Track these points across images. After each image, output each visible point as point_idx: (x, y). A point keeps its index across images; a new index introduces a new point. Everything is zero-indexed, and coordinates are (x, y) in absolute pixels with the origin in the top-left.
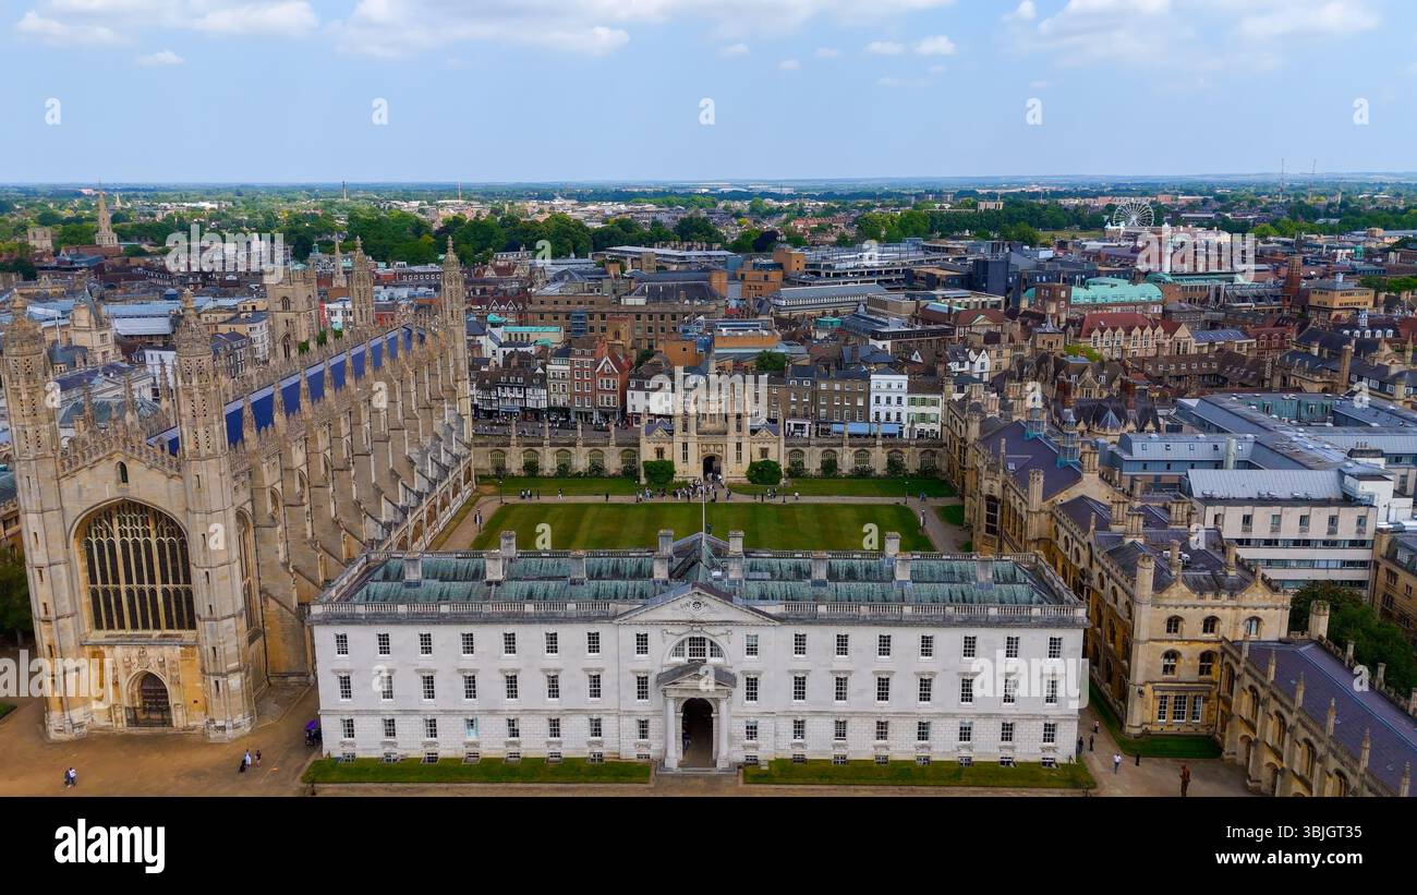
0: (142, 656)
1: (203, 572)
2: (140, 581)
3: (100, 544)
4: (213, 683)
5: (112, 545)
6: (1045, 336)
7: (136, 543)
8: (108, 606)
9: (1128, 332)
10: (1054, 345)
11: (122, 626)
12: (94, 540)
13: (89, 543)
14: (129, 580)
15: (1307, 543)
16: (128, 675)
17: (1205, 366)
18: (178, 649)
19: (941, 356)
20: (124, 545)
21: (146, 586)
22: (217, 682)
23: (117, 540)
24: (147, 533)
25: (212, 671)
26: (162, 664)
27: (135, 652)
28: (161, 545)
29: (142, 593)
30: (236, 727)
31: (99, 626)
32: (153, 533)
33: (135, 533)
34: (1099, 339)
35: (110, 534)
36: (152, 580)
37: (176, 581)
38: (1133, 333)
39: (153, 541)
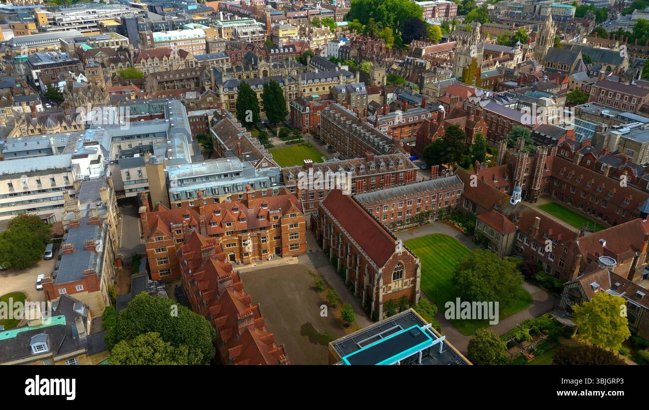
6: (89, 69)
9: (161, 59)
10: (95, 73)
15: (44, 191)
17: (194, 74)
19: (54, 79)
34: (145, 64)
38: (164, 59)
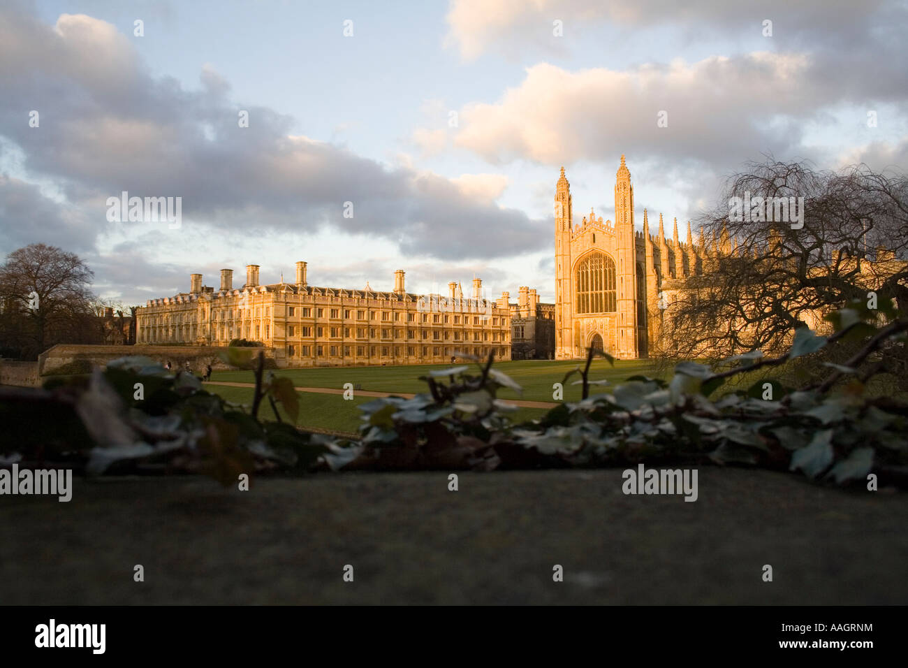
0: (595, 322)
1: (620, 277)
2: (597, 290)
3: (583, 272)
4: (620, 331)
5: (587, 272)
7: (596, 271)
8: (583, 302)
11: (588, 312)
12: (581, 272)
13: (579, 273)
14: (592, 289)
18: (608, 319)
20: (592, 272)
21: (599, 291)
22: (622, 331)
23: (589, 271)
24: (601, 266)
25: (622, 325)
26: (602, 327)
27: (592, 321)
28: (605, 271)
29: (596, 294)
30: (629, 354)
31: (578, 311)
32: (603, 266)
33: (596, 267)
35: (587, 268)
36: (601, 289)
37: (610, 289)
39: (603, 270)
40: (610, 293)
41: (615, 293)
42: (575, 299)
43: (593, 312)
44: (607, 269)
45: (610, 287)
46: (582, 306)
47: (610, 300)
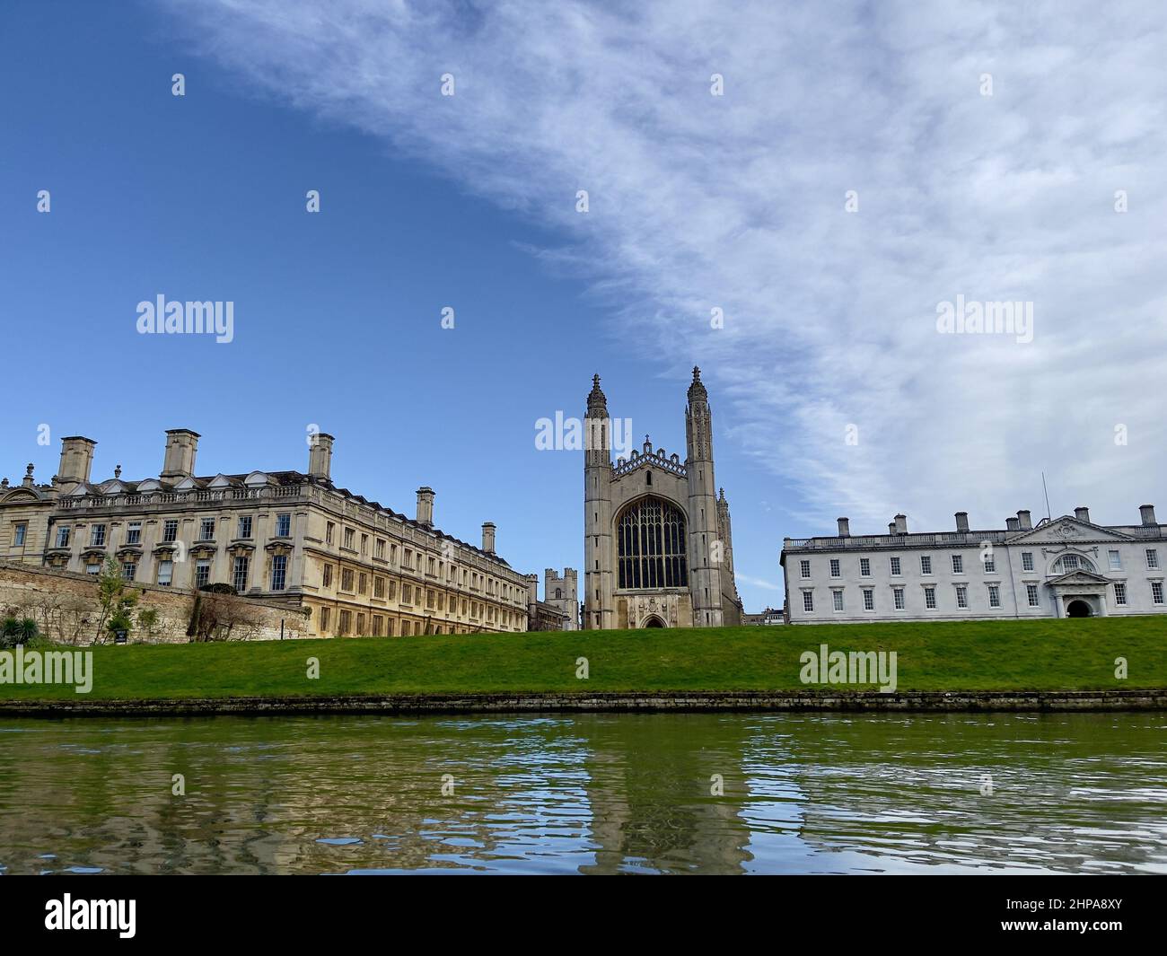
0: (652, 602)
2: (652, 553)
3: (628, 528)
4: (705, 615)
5: (636, 528)
7: (651, 528)
8: (630, 571)
11: (638, 586)
12: (625, 526)
13: (621, 527)
14: (644, 552)
16: (641, 619)
18: (674, 597)
20: (644, 528)
21: (656, 556)
22: (707, 614)
23: (639, 525)
24: (658, 520)
25: (704, 606)
26: (664, 609)
27: (647, 601)
28: (667, 527)
29: (652, 560)
31: (622, 585)
32: (662, 520)
33: (651, 520)
35: (635, 521)
36: (659, 552)
37: (675, 552)
39: (663, 525)
40: (675, 559)
41: (683, 560)
42: (616, 566)
43: (646, 585)
44: (670, 524)
45: (675, 547)
46: (629, 576)
47: (676, 570)
